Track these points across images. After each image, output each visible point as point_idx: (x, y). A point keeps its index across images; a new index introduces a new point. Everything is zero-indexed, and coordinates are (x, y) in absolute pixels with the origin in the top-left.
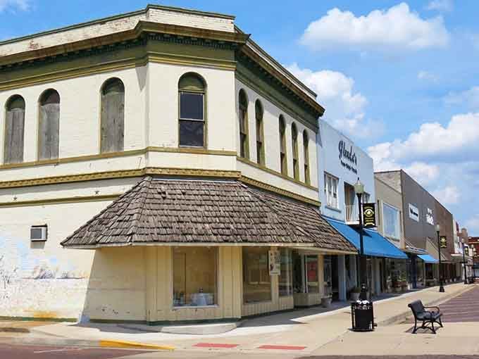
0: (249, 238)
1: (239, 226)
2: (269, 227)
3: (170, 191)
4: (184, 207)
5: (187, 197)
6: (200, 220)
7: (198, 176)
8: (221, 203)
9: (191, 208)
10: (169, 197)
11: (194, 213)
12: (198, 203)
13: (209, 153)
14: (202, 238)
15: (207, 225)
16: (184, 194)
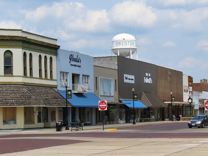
0: (26, 104)
1: (23, 100)
2: (32, 100)
3: (2, 89)
4: (6, 95)
5: (7, 91)
6: (11, 99)
7: (10, 84)
8: (17, 93)
9: (8, 95)
10: (2, 91)
11: (9, 97)
12: (11, 93)
13: (13, 76)
14: (12, 104)
15: (13, 100)
16: (6, 90)
